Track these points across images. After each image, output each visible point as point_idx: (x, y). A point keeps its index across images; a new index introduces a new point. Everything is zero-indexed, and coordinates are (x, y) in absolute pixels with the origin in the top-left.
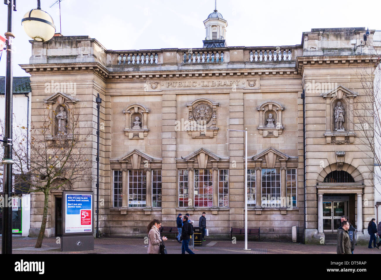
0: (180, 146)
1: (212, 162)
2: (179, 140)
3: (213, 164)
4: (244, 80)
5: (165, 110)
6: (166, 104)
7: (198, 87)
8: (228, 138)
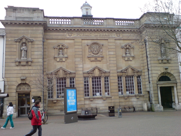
0: (84, 65)
1: (101, 73)
2: (83, 62)
3: (102, 74)
4: (115, 34)
5: (76, 47)
6: (77, 44)
7: (93, 36)
8: (108, 61)
